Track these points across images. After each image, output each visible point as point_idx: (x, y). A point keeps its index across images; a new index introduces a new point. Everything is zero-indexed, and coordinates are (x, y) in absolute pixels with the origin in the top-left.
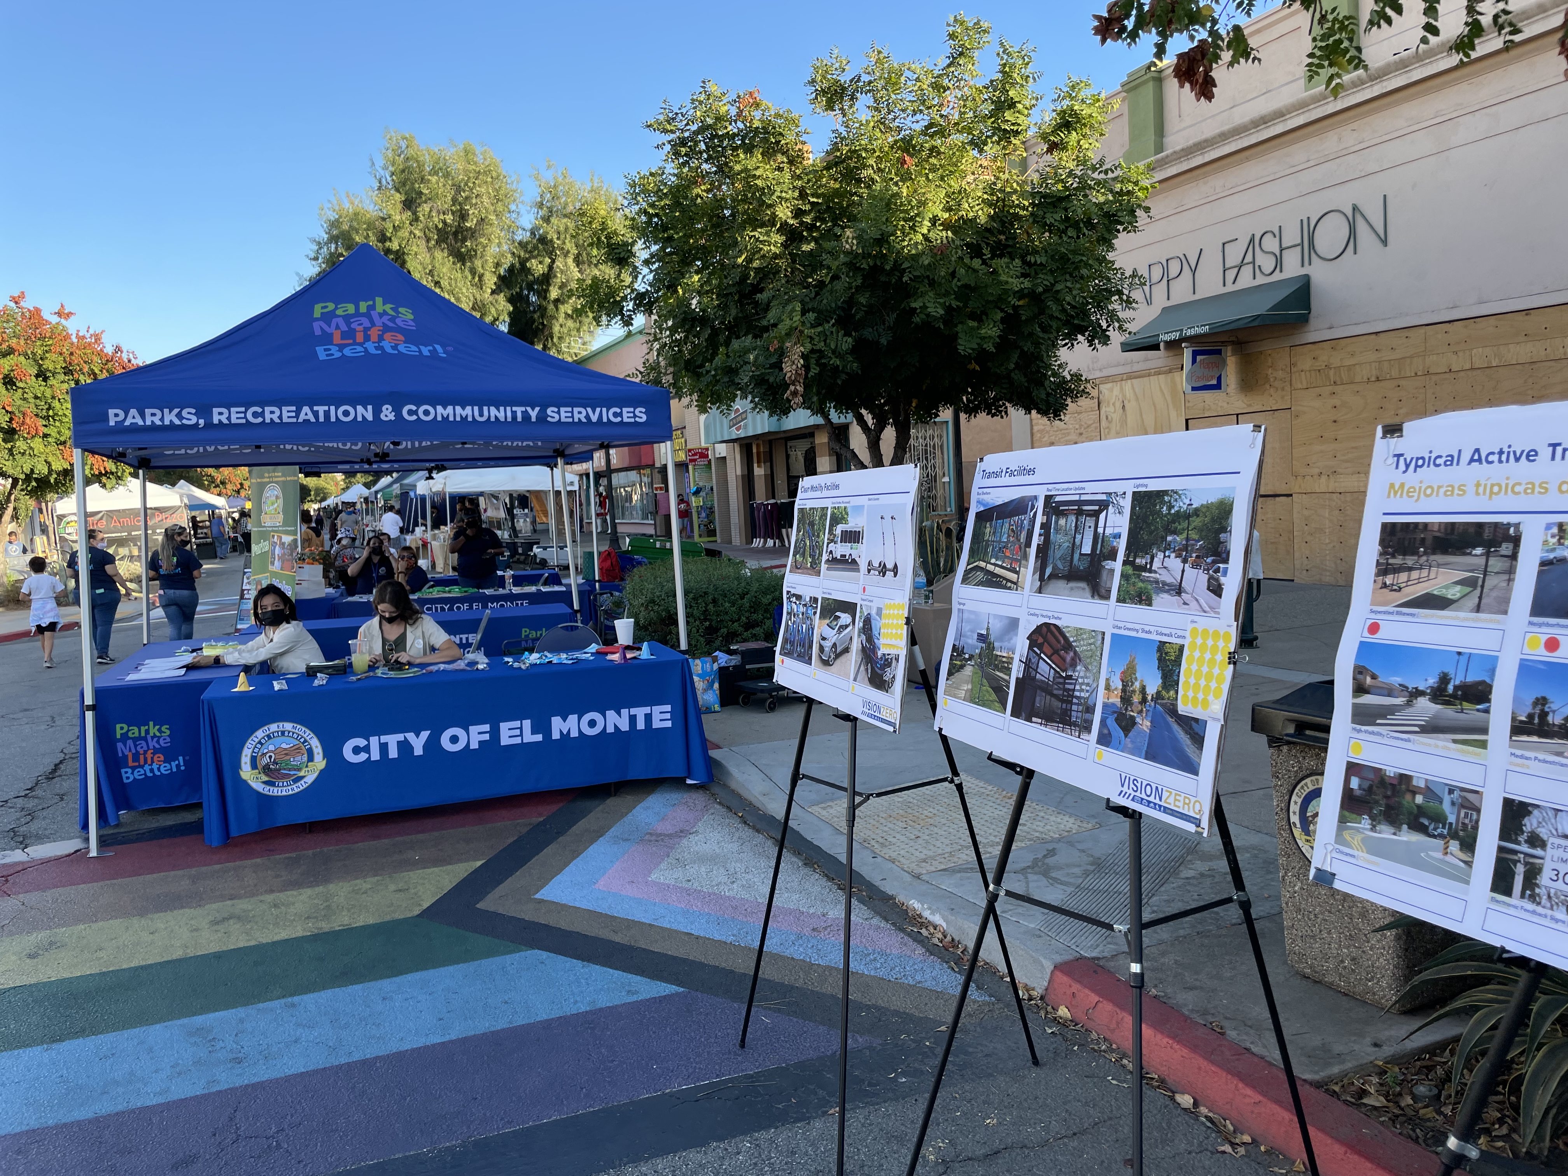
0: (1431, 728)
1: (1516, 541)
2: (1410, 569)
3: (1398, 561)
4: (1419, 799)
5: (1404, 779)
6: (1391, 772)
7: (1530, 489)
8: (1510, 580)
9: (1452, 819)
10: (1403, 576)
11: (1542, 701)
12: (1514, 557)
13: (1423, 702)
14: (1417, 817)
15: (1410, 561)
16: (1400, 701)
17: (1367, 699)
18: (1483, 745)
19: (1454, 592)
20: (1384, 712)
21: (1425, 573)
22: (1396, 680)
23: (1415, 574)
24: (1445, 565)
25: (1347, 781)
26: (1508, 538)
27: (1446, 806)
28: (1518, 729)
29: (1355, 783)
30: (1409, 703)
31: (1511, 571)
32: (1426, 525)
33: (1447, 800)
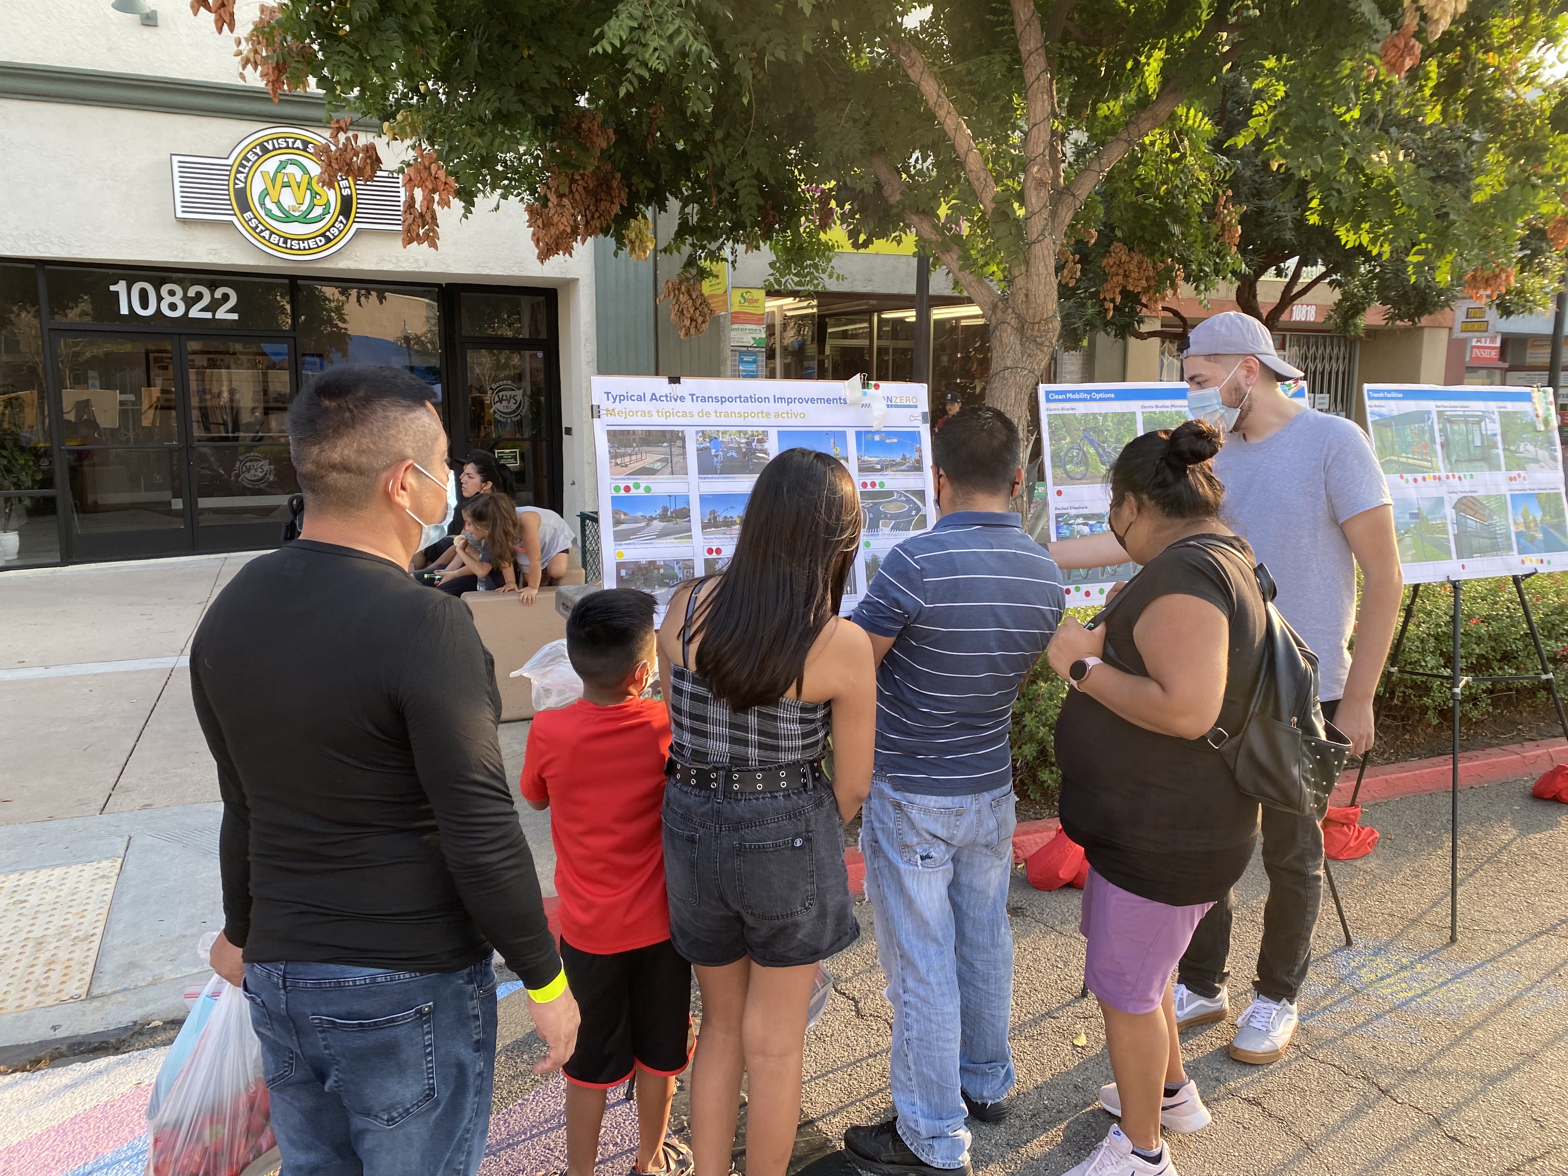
0: (662, 535)
1: (683, 439)
2: (630, 455)
3: (622, 450)
4: (662, 571)
5: (652, 563)
6: (643, 561)
7: (685, 414)
8: (685, 459)
9: (680, 576)
10: (627, 459)
11: (714, 512)
12: (684, 447)
13: (656, 523)
14: (662, 580)
15: (629, 450)
16: (643, 524)
17: (623, 527)
18: (690, 537)
19: (658, 465)
20: (634, 532)
21: (639, 456)
22: (639, 514)
23: (634, 457)
24: (650, 452)
25: (618, 572)
26: (679, 438)
27: (677, 570)
28: (704, 527)
29: (623, 573)
30: (648, 525)
31: (684, 454)
32: (634, 431)
33: (676, 567)
